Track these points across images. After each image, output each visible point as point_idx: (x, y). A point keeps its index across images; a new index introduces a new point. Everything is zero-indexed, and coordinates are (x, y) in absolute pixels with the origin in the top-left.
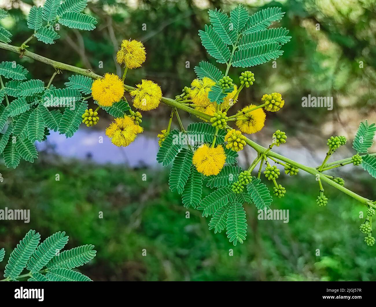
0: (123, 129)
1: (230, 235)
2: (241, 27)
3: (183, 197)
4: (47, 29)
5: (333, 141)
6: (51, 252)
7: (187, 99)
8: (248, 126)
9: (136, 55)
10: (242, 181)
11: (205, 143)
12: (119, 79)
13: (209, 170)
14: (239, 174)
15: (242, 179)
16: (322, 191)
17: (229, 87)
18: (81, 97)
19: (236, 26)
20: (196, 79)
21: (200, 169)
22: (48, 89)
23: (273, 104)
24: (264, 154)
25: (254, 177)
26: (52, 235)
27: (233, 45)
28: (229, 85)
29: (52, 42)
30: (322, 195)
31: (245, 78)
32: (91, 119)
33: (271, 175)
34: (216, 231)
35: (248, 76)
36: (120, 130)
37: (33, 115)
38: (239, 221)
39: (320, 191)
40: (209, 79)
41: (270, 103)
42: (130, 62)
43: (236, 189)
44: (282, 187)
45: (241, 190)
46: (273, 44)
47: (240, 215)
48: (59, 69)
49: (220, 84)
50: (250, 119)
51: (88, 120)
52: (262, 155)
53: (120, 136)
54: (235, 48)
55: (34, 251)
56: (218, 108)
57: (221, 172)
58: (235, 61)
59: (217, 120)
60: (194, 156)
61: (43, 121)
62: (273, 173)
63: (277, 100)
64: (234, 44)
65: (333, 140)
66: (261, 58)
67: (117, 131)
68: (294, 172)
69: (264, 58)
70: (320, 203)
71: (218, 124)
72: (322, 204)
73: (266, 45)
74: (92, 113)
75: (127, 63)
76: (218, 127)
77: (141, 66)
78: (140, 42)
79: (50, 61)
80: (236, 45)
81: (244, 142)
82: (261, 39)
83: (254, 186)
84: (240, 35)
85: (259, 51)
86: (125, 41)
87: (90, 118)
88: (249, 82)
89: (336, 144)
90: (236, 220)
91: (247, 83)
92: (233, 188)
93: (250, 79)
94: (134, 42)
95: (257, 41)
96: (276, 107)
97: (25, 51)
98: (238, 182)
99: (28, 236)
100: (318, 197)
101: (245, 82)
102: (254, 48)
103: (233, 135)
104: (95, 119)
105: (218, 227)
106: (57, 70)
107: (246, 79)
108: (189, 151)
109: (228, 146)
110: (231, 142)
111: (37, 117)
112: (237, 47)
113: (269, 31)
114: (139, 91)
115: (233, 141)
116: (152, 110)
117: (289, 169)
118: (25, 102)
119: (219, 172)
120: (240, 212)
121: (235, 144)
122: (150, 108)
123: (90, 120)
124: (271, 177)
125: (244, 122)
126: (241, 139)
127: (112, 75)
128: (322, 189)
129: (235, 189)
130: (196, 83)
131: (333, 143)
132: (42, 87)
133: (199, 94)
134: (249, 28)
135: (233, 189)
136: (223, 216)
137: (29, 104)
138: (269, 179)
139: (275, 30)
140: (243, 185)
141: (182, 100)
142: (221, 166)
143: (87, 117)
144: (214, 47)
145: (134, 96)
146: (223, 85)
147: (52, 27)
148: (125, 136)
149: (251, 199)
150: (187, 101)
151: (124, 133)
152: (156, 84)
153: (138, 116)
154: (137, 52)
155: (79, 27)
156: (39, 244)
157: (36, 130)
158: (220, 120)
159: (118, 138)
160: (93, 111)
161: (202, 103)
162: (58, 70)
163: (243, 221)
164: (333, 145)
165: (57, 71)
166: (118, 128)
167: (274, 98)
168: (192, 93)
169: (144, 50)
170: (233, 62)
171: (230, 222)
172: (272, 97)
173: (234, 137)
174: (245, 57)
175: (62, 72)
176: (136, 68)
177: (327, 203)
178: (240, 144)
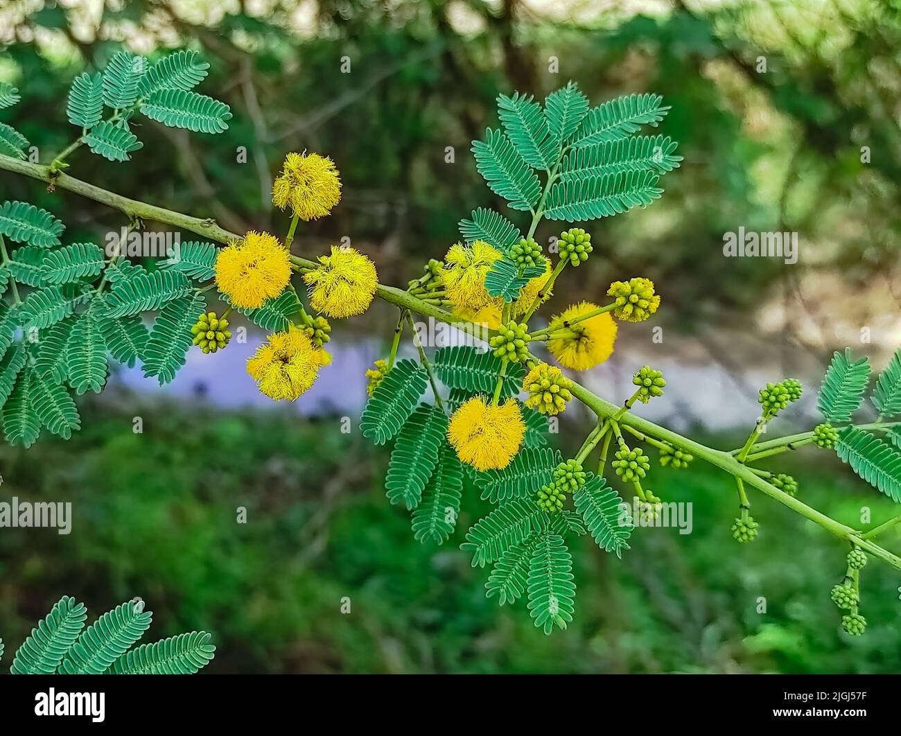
0: (286, 360)
1: (536, 611)
2: (568, 133)
3: (414, 516)
4: (112, 128)
5: (772, 393)
6: (112, 648)
7: (434, 290)
8: (577, 351)
9: (319, 189)
10: (562, 484)
11: (478, 395)
12: (279, 244)
13: (485, 458)
14: (556, 467)
15: (563, 480)
16: (746, 508)
17: (533, 264)
18: (190, 288)
19: (559, 129)
20: (457, 244)
21: (464, 454)
22: (113, 265)
23: (634, 304)
24: (611, 420)
25: (589, 474)
26: (114, 609)
27: (549, 172)
28: (534, 259)
29: (123, 157)
30: (746, 517)
31: (571, 245)
32: (213, 336)
33: (629, 470)
34: (503, 600)
35: (577, 241)
36: (280, 362)
37: (79, 327)
38: (557, 576)
39: (741, 506)
40: (486, 244)
41: (628, 301)
42: (305, 204)
43: (548, 501)
44: (653, 497)
45: (559, 503)
46: (640, 171)
47: (559, 563)
48: (139, 218)
49: (514, 256)
50: (580, 336)
51: (206, 338)
52: (607, 422)
53: (280, 376)
54: (552, 177)
55: (72, 645)
56: (509, 311)
57: (512, 463)
58: (552, 208)
59: (506, 342)
60: (451, 424)
61: (102, 343)
62: (634, 465)
63: (643, 295)
64: (551, 169)
65: (771, 391)
66: (611, 201)
67: (273, 365)
68: (681, 460)
69: (618, 203)
70: (742, 533)
71: (507, 352)
72: (745, 537)
73: (624, 174)
74: (214, 322)
75: (297, 206)
76: (508, 358)
77: (329, 213)
78: (328, 157)
79: (118, 198)
80: (555, 170)
81: (566, 393)
82: (613, 159)
83: (590, 495)
84: (565, 149)
85: (607, 187)
86: (293, 155)
87: (210, 335)
88: (578, 253)
89: (779, 400)
90: (550, 575)
91: (574, 256)
92: (540, 498)
93: (581, 248)
94: (314, 159)
95: (603, 164)
96: (640, 312)
97: (59, 176)
98: (552, 484)
99: (59, 610)
100: (737, 520)
101: (569, 253)
102: (596, 179)
103: (541, 378)
104: (223, 336)
105: (507, 591)
106: (135, 219)
107: (571, 247)
108: (437, 409)
109: (531, 401)
110: (538, 393)
111: (89, 332)
112: (557, 176)
113: (632, 143)
114: (324, 273)
115: (543, 391)
116: (354, 316)
117: (669, 454)
118: (59, 297)
119: (508, 463)
120: (560, 556)
121: (548, 397)
122: (349, 311)
123: (210, 340)
124: (630, 474)
125: (566, 343)
126: (561, 387)
127: (263, 234)
128: (747, 503)
129: (544, 501)
130: (456, 253)
131: (773, 398)
132: (98, 262)
133: (464, 279)
134: (586, 136)
135: (540, 501)
136: (519, 564)
137: (70, 302)
138: (624, 479)
139: (647, 141)
140: (564, 493)
141: (424, 293)
142: (514, 449)
143: (204, 331)
144: (506, 177)
145: (314, 285)
146: (521, 259)
147: (125, 121)
148: (292, 376)
149: (583, 525)
150: (433, 294)
151: (289, 369)
152: (365, 257)
153: (321, 328)
154: (320, 183)
155: (190, 125)
156: (84, 629)
157: (87, 362)
158: (512, 341)
159: (274, 381)
160: (218, 318)
161: (471, 301)
162: (137, 220)
163: (566, 577)
164: (772, 403)
165: (135, 221)
166: (276, 357)
167: (635, 291)
168: (448, 277)
169: (338, 177)
170: (547, 209)
171: (537, 580)
172: (633, 288)
173: (546, 383)
174: (576, 199)
175: (144, 226)
176: (317, 218)
177: (757, 534)
178: (558, 397)
